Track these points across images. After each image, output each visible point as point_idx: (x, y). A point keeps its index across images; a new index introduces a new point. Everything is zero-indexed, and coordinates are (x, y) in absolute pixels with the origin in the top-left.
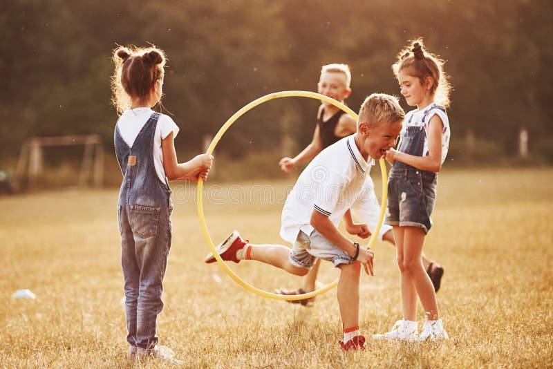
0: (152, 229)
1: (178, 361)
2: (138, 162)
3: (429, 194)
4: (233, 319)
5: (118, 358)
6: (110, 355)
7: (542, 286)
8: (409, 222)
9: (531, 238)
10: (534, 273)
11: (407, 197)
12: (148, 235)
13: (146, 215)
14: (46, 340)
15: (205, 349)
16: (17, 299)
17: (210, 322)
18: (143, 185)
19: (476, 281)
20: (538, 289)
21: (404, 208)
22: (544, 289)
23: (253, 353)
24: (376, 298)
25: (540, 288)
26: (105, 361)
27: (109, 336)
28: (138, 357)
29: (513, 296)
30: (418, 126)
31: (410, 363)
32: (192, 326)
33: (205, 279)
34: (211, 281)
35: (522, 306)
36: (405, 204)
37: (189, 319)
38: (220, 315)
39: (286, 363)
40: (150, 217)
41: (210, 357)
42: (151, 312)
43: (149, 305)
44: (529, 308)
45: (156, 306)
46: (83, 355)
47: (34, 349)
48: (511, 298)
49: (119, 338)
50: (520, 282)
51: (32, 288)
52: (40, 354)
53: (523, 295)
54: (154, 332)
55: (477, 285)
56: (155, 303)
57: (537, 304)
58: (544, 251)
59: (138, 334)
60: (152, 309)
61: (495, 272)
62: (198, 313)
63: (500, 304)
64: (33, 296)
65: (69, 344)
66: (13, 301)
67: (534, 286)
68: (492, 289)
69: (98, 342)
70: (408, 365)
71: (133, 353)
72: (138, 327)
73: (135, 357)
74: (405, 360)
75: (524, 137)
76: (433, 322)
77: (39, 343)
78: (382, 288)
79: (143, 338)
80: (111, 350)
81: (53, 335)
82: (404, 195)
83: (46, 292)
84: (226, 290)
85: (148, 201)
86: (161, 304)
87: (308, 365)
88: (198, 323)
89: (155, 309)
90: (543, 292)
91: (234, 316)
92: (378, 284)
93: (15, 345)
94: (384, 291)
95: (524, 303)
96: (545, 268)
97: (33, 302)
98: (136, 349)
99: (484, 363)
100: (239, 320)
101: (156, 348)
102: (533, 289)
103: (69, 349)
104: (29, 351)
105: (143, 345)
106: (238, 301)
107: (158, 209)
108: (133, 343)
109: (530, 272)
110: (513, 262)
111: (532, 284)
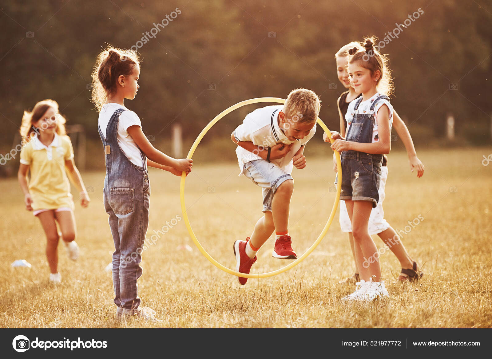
0: (130, 206)
1: (158, 320)
2: (112, 151)
3: (378, 172)
4: (204, 283)
5: (106, 318)
6: (100, 315)
7: (472, 251)
8: (362, 197)
9: (461, 209)
10: (465, 240)
11: (359, 176)
12: (126, 212)
13: (122, 195)
14: (42, 303)
15: (181, 309)
16: (15, 268)
17: (185, 286)
18: (119, 170)
19: (415, 247)
20: (469, 254)
21: (357, 185)
22: (474, 254)
23: (224, 312)
24: (328, 264)
25: (471, 253)
26: (94, 320)
27: (97, 299)
28: (123, 316)
29: (448, 260)
30: (366, 113)
31: (362, 319)
32: (169, 288)
33: (179, 248)
34: (184, 250)
35: (455, 269)
36: (358, 181)
37: (167, 283)
38: (193, 280)
39: (254, 320)
40: (126, 196)
41: (186, 316)
42: (132, 277)
43: (129, 272)
44: (462, 270)
45: (135, 272)
46: (75, 315)
47: (33, 311)
48: (445, 262)
49: (106, 301)
50: (453, 248)
51: (28, 258)
52: (38, 316)
53: (456, 259)
54: (135, 295)
55: (415, 250)
56: (135, 270)
57: (468, 266)
58: (473, 221)
59: (122, 297)
60: (132, 275)
61: (431, 240)
62: (173, 278)
63: (436, 267)
64: (29, 265)
65: (63, 307)
66: (13, 270)
67: (466, 251)
68: (428, 253)
69: (88, 304)
70: (360, 321)
71: (120, 314)
72: (121, 291)
73: (121, 316)
74: (357, 316)
75: (451, 122)
76: (379, 283)
77: (37, 306)
78: (333, 254)
79: (127, 300)
80: (100, 311)
81: (48, 298)
82: (357, 174)
83: (40, 262)
84: (197, 257)
85: (124, 182)
86: (140, 270)
87: (273, 322)
88: (174, 287)
89: (134, 274)
90: (474, 256)
91: (205, 281)
92: (329, 251)
93: (16, 307)
94: (335, 257)
95: (457, 266)
96: (474, 236)
97: (29, 271)
98: (122, 310)
99: (426, 318)
100: (210, 284)
101: (139, 308)
102: (465, 253)
103: (63, 310)
104: (28, 313)
105: (128, 306)
106: (207, 268)
107: (133, 189)
108: (119, 305)
109: (461, 239)
110: (446, 230)
111: (463, 249)
